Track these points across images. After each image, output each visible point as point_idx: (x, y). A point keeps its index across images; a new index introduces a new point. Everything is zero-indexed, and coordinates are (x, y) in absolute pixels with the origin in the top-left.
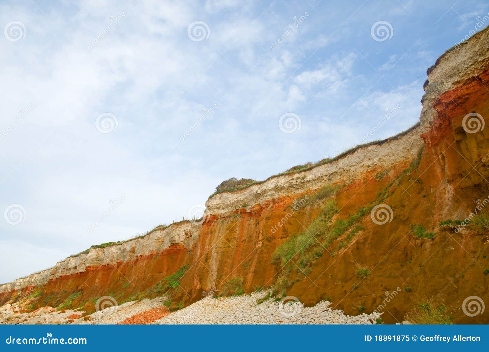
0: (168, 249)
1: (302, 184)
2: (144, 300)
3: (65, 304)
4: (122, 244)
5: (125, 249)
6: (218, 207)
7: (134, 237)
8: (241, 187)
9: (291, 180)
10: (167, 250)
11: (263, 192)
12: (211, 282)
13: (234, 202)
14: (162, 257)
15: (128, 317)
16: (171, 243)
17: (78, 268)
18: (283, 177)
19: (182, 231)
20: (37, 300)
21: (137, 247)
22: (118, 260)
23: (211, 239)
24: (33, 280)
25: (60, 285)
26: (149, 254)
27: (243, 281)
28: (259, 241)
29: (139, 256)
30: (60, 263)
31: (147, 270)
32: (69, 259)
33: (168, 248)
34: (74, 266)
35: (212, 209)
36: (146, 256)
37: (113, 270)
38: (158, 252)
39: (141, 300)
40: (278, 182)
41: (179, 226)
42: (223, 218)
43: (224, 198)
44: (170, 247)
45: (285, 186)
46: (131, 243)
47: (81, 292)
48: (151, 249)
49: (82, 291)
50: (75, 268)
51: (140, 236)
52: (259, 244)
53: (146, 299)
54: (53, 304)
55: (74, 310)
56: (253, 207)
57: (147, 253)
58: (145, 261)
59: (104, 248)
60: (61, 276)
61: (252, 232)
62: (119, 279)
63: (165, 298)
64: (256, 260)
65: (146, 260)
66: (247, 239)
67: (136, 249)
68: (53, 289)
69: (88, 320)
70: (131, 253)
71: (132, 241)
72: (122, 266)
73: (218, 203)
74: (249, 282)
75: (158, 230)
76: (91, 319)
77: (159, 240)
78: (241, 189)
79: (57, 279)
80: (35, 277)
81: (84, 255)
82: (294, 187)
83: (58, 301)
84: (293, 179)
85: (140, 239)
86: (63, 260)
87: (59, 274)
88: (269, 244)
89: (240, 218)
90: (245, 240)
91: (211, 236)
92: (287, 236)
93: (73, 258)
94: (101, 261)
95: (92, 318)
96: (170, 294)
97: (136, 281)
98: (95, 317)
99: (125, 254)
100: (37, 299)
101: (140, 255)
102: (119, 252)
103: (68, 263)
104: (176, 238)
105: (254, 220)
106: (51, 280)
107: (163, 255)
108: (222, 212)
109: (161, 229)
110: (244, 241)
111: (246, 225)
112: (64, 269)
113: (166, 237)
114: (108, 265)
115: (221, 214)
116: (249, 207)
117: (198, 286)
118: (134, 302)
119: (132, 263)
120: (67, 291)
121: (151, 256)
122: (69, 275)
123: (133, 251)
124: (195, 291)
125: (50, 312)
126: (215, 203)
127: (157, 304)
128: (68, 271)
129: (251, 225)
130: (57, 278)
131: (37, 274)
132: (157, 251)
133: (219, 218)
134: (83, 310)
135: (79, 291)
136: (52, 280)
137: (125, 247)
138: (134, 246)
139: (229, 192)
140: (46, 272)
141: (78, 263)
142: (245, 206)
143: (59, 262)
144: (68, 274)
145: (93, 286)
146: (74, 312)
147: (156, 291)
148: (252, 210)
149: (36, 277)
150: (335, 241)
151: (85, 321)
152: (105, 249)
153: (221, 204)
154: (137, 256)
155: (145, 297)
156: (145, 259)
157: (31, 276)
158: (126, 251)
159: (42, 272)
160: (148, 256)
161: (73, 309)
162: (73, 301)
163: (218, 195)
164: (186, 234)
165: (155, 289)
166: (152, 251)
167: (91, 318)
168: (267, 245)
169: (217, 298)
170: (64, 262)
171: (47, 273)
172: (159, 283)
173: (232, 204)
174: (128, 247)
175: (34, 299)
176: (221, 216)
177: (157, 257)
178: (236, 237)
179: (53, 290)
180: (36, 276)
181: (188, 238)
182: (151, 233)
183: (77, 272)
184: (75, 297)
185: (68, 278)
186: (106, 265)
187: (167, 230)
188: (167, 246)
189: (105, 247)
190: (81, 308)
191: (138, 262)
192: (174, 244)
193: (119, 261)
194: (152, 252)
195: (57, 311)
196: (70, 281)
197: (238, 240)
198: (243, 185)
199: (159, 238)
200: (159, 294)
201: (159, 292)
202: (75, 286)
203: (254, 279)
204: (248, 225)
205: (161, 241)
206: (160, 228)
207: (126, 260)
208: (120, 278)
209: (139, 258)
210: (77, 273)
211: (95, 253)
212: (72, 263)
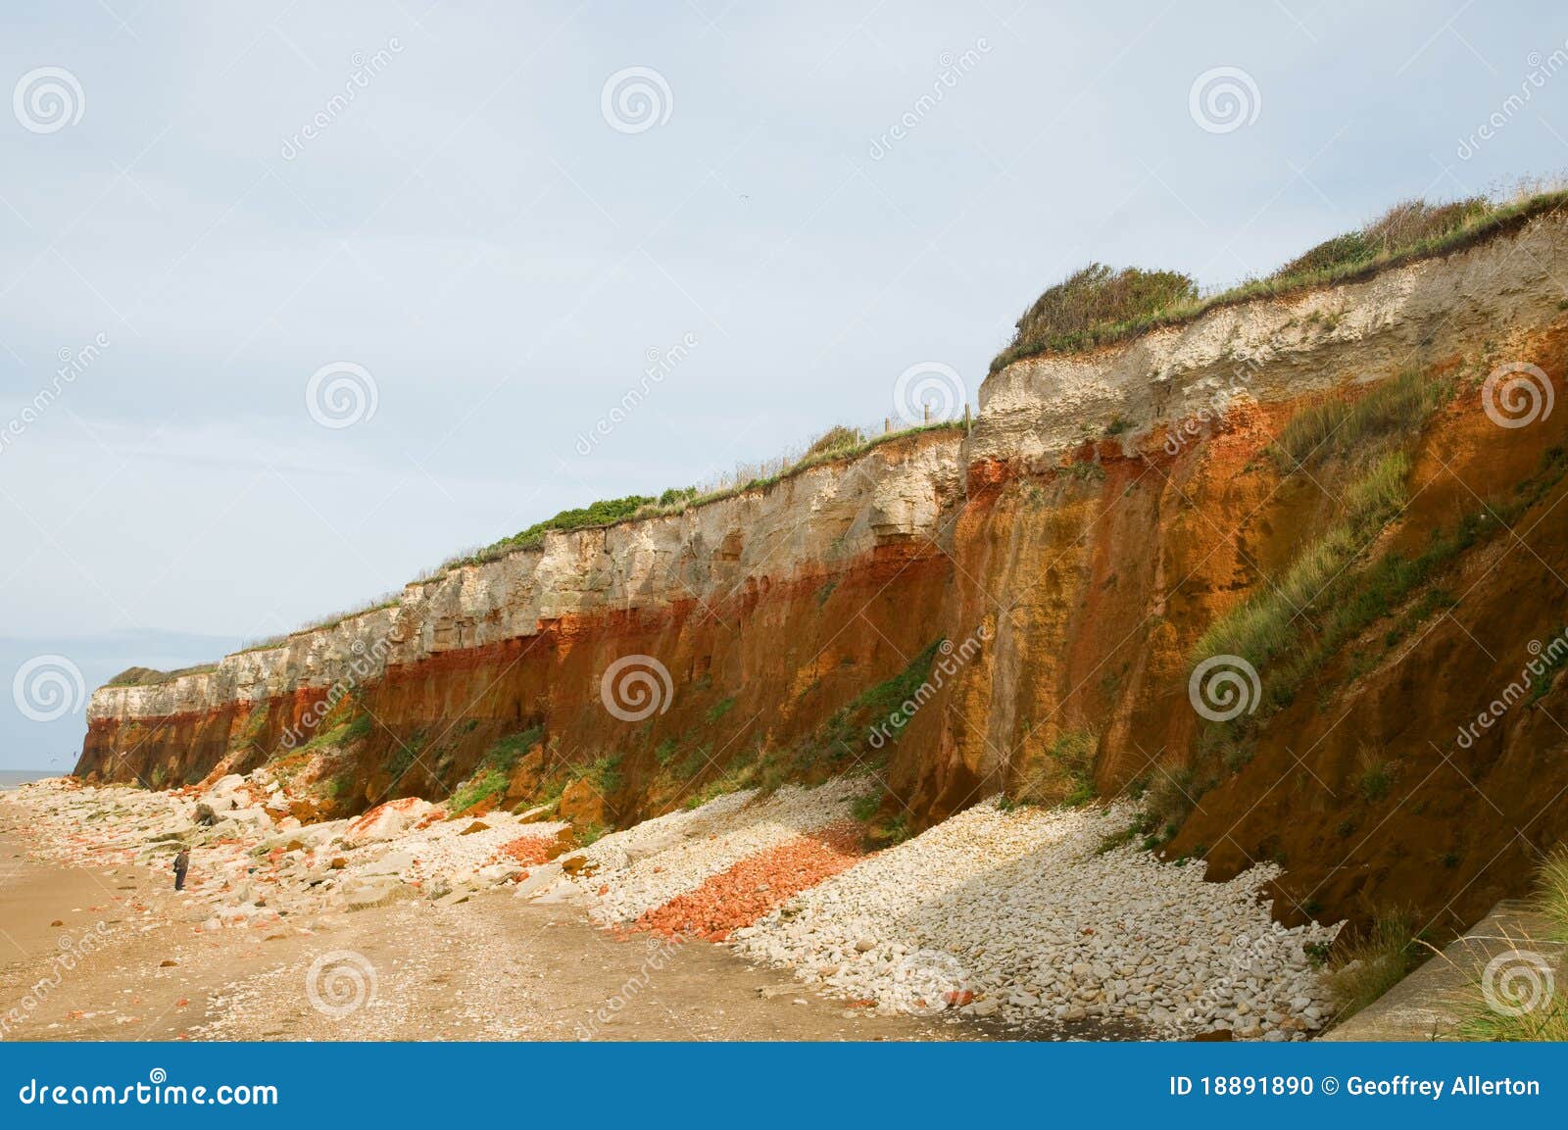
0: (870, 556)
1: (1324, 353)
2: (781, 792)
3: (478, 783)
4: (681, 514)
5: (698, 539)
6: (1020, 425)
7: (730, 486)
8: (1111, 329)
9: (1287, 326)
10: (866, 562)
11: (1176, 376)
12: (998, 742)
13: (1079, 402)
14: (851, 592)
15: (717, 868)
16: (879, 536)
17: (505, 615)
18: (1257, 307)
19: (920, 476)
20: (351, 757)
21: (748, 530)
22: (674, 593)
23: (993, 566)
24: (309, 660)
25: (440, 692)
26: (798, 574)
27: (1094, 751)
28: (1157, 592)
29: (759, 580)
30: (420, 590)
31: (794, 651)
32: (458, 572)
33: (871, 552)
34: (487, 608)
35: (997, 432)
36: (784, 583)
37: (659, 633)
38: (834, 569)
39: (771, 791)
40: (1235, 332)
41: (906, 457)
42: (1038, 475)
43: (1043, 383)
44: (876, 548)
45: (1257, 357)
46: (719, 510)
47: (536, 728)
48: (801, 552)
49: (540, 723)
50: (494, 616)
51: (753, 482)
52: (1156, 604)
53: (791, 789)
54: (427, 783)
55: (521, 817)
56: (1147, 438)
57: (788, 570)
58: (785, 610)
59: (604, 529)
60: (436, 654)
61: (1140, 548)
62: (687, 679)
63: (860, 785)
64: (1140, 670)
65: (787, 603)
66: (1122, 577)
67: (745, 542)
68: (413, 708)
69: (579, 872)
70: (724, 559)
71: (724, 502)
72: (693, 619)
73: (1017, 407)
74: (1113, 758)
75: (823, 463)
76: (590, 868)
77: (833, 515)
78: (1112, 342)
79: (424, 665)
80: (315, 645)
81: (520, 557)
82: (1294, 363)
83: (447, 766)
84: (1291, 324)
85: (756, 497)
86: (432, 575)
87: (426, 642)
88: (1189, 609)
89: (1095, 484)
90: (1113, 580)
91: (994, 553)
92: (1252, 581)
93: (477, 570)
94: (600, 591)
95: (595, 863)
96: (882, 765)
97: (756, 695)
98: (603, 857)
99: (702, 563)
100: (350, 750)
101: (761, 574)
102: (675, 549)
103: (456, 593)
104: (899, 516)
105: (1148, 493)
106: (394, 665)
107: (854, 584)
108: (1034, 447)
109: (835, 458)
110: (1111, 586)
111: (1120, 516)
112: (445, 618)
113: (863, 497)
114: (634, 610)
115: (1030, 456)
116: (1131, 434)
117: (954, 759)
118: (747, 795)
119: (734, 606)
120: (476, 723)
121: (808, 587)
122: (471, 650)
123: (733, 549)
124: (945, 777)
125: (424, 820)
126: (1008, 407)
127: (827, 811)
128: (464, 631)
129: (1135, 516)
130: (420, 661)
131: (322, 629)
132: (828, 564)
133: (1021, 476)
134: (557, 814)
135: (530, 725)
136: (400, 666)
137: (697, 530)
138: (731, 527)
139: (1061, 350)
140: (361, 621)
141: (503, 593)
142: (1118, 427)
143: (417, 584)
144: (467, 644)
145: (587, 708)
146: (522, 826)
147: (825, 753)
148: (1144, 449)
149: (320, 646)
150: (1350, 644)
151: (569, 877)
152: (612, 536)
153: (1032, 412)
154: (752, 579)
155: (787, 779)
156: (783, 598)
157: (300, 641)
158: (703, 548)
159: (343, 623)
160: (795, 584)
161: (516, 814)
162: (509, 769)
163: (1022, 367)
164: (940, 490)
165: (826, 741)
166: (809, 560)
167: (588, 864)
168: (1180, 614)
169: (1011, 809)
170: (437, 581)
171: (367, 630)
172: (842, 714)
173: (1072, 415)
174: (711, 530)
175: (336, 753)
176: (1028, 467)
177: (828, 593)
178: (1083, 565)
179: (415, 715)
180: (319, 640)
181: (951, 506)
182: (796, 473)
183: (506, 635)
184: (516, 751)
185: (467, 661)
186: (624, 611)
187: (859, 467)
188: (865, 544)
189: (610, 527)
190: (547, 807)
191: (756, 612)
192: (891, 542)
193: (679, 594)
194: (808, 567)
195: (451, 819)
196: (483, 675)
197: (1089, 576)
198: (1120, 321)
199: (830, 506)
200: (839, 765)
201: (840, 756)
202: (508, 702)
203: (1129, 745)
204: (1129, 514)
205: (841, 514)
206: (831, 453)
207: (709, 590)
208: (694, 675)
209: (760, 587)
210: (508, 641)
211: (572, 557)
212: (475, 592)
